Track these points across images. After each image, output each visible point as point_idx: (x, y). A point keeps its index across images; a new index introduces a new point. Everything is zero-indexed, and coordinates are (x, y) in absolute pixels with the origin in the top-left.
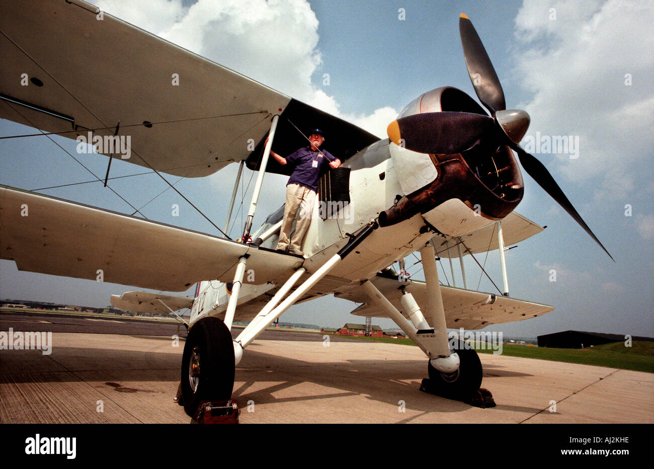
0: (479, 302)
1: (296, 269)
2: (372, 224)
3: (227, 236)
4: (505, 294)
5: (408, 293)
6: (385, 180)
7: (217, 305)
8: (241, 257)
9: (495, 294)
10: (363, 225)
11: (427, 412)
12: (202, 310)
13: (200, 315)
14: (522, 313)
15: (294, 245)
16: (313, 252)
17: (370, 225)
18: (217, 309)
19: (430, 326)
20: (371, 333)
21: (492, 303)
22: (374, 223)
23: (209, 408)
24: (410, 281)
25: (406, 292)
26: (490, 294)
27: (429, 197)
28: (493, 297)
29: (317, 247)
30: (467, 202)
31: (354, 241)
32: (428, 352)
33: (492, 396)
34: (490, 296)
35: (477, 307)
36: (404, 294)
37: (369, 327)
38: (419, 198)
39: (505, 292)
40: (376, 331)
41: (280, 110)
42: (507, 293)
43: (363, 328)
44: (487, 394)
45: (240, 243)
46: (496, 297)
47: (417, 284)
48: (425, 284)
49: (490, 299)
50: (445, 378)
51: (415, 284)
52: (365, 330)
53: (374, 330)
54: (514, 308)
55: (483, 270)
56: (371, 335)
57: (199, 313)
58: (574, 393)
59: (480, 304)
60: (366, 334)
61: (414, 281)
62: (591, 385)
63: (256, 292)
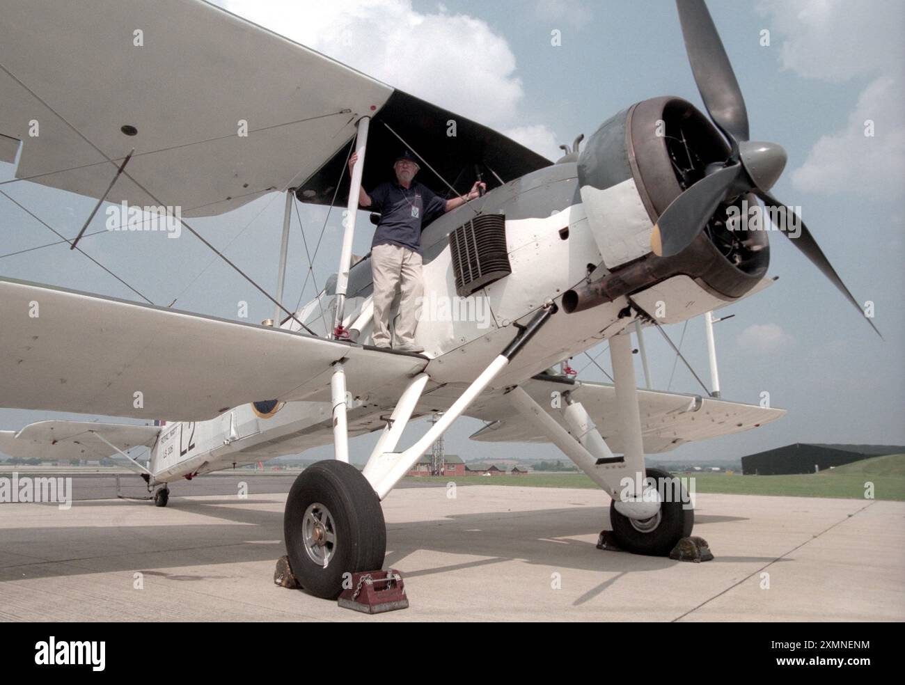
0: (677, 410)
1: (413, 376)
2: (548, 306)
3: (309, 330)
4: (714, 395)
5: (576, 402)
6: (568, 240)
7: (233, 438)
8: (334, 363)
9: (702, 395)
10: (533, 308)
11: (625, 572)
12: (191, 447)
13: (185, 457)
14: (738, 422)
15: (404, 338)
16: (443, 348)
17: (544, 308)
18: (233, 444)
19: (613, 452)
20: (442, 470)
21: (696, 410)
22: (552, 305)
23: (369, 582)
24: (579, 383)
25: (572, 401)
26: (693, 395)
27: (646, 274)
28: (698, 401)
29: (451, 340)
30: (698, 279)
31: (524, 332)
32: (612, 491)
33: (707, 546)
34: (694, 399)
35: (672, 418)
36: (569, 403)
37: (439, 460)
38: (631, 274)
39: (713, 391)
40: (453, 465)
41: (373, 108)
42: (716, 392)
43: (429, 461)
44: (701, 543)
45: (329, 340)
46: (703, 400)
47: (589, 387)
48: (613, 388)
49: (693, 404)
50: (639, 528)
51: (585, 387)
52: (430, 464)
53: (448, 464)
54: (727, 415)
55: (679, 354)
56: (443, 473)
57: (183, 453)
58: (815, 537)
59: (677, 412)
60: (433, 473)
61: (584, 382)
62: (837, 524)
63: (323, 413)
